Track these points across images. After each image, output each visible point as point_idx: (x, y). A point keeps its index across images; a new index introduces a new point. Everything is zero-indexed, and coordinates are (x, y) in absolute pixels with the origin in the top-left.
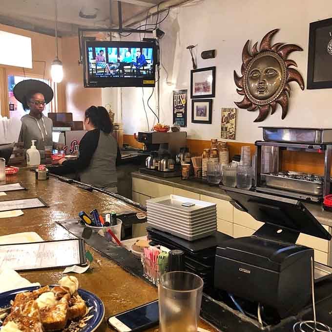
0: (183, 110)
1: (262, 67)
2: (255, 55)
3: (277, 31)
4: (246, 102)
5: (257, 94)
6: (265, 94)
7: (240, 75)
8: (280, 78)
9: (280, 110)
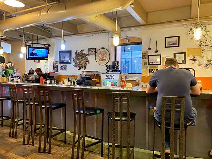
0: (57, 67)
1: (80, 58)
2: (78, 54)
3: (84, 50)
4: (75, 65)
5: (78, 64)
6: (80, 64)
7: (74, 58)
8: (84, 60)
9: (84, 68)
